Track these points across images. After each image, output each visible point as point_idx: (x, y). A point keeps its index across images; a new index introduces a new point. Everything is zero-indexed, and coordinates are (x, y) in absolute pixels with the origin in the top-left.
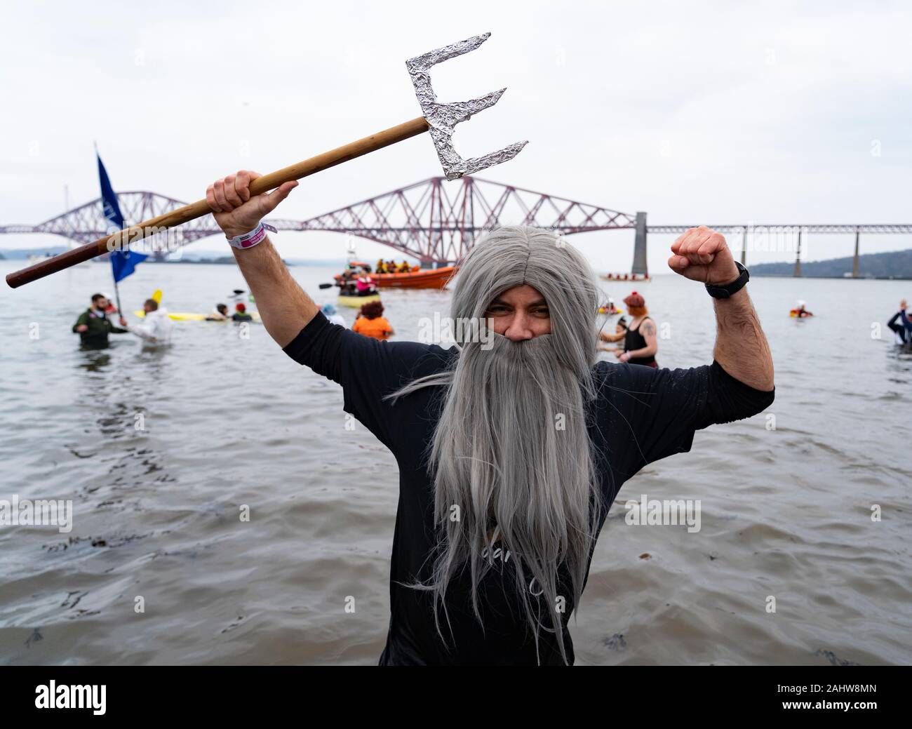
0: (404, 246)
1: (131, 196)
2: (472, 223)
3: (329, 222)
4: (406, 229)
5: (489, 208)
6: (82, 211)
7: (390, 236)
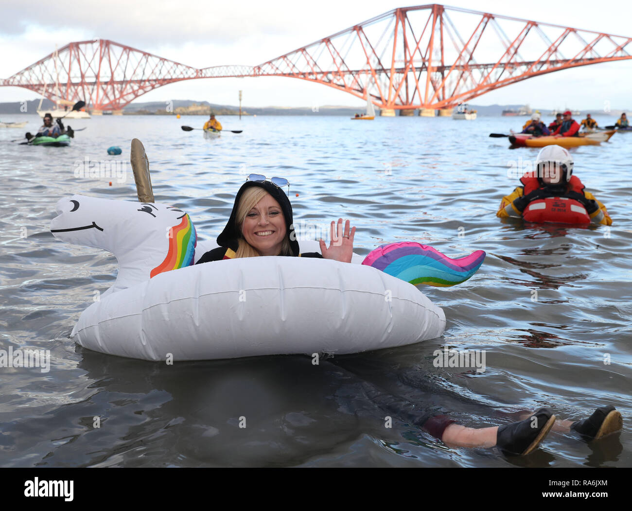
0: (362, 91)
1: (89, 45)
2: (442, 61)
3: (283, 67)
4: (366, 71)
5: (462, 41)
6: (46, 63)
7: (348, 80)
